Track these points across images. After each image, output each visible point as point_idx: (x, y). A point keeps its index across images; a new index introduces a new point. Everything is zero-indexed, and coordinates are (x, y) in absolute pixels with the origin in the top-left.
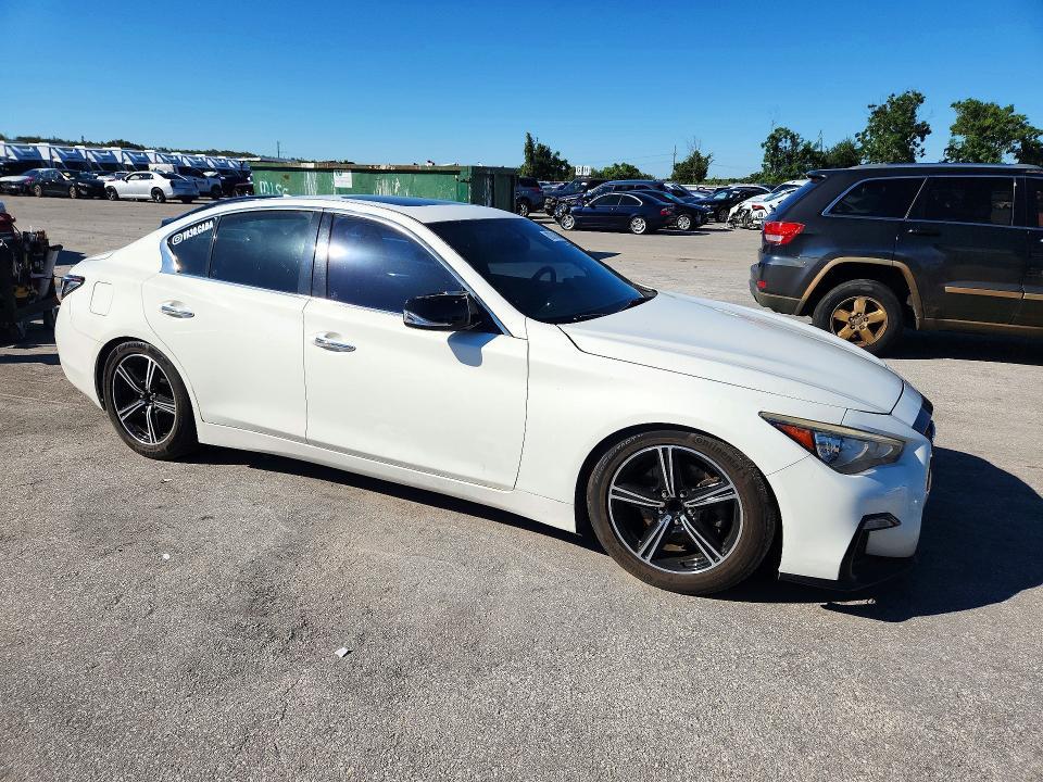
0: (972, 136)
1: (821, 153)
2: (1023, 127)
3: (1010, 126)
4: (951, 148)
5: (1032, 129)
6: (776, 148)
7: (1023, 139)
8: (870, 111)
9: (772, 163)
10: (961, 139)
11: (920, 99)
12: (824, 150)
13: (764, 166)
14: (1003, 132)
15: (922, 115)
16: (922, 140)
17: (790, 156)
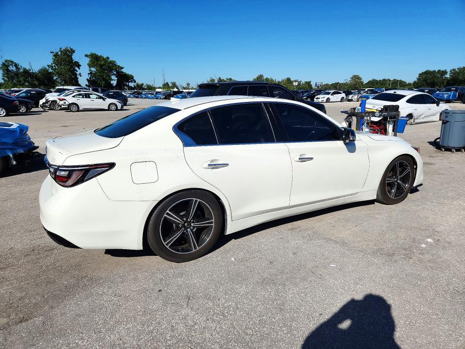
0: (98, 68)
1: (33, 73)
2: (115, 65)
3: (111, 65)
4: (91, 73)
5: (119, 66)
6: (8, 70)
7: (116, 70)
8: (52, 54)
9: (7, 77)
10: (93, 69)
11: (73, 51)
12: (34, 72)
13: (3, 79)
14: (109, 67)
15: (75, 57)
16: (79, 69)
17: (17, 74)
